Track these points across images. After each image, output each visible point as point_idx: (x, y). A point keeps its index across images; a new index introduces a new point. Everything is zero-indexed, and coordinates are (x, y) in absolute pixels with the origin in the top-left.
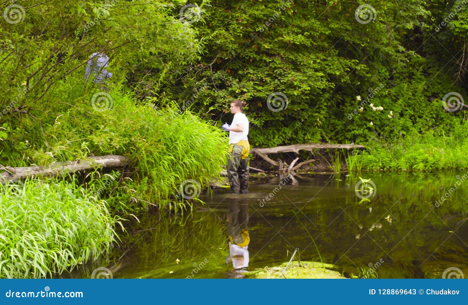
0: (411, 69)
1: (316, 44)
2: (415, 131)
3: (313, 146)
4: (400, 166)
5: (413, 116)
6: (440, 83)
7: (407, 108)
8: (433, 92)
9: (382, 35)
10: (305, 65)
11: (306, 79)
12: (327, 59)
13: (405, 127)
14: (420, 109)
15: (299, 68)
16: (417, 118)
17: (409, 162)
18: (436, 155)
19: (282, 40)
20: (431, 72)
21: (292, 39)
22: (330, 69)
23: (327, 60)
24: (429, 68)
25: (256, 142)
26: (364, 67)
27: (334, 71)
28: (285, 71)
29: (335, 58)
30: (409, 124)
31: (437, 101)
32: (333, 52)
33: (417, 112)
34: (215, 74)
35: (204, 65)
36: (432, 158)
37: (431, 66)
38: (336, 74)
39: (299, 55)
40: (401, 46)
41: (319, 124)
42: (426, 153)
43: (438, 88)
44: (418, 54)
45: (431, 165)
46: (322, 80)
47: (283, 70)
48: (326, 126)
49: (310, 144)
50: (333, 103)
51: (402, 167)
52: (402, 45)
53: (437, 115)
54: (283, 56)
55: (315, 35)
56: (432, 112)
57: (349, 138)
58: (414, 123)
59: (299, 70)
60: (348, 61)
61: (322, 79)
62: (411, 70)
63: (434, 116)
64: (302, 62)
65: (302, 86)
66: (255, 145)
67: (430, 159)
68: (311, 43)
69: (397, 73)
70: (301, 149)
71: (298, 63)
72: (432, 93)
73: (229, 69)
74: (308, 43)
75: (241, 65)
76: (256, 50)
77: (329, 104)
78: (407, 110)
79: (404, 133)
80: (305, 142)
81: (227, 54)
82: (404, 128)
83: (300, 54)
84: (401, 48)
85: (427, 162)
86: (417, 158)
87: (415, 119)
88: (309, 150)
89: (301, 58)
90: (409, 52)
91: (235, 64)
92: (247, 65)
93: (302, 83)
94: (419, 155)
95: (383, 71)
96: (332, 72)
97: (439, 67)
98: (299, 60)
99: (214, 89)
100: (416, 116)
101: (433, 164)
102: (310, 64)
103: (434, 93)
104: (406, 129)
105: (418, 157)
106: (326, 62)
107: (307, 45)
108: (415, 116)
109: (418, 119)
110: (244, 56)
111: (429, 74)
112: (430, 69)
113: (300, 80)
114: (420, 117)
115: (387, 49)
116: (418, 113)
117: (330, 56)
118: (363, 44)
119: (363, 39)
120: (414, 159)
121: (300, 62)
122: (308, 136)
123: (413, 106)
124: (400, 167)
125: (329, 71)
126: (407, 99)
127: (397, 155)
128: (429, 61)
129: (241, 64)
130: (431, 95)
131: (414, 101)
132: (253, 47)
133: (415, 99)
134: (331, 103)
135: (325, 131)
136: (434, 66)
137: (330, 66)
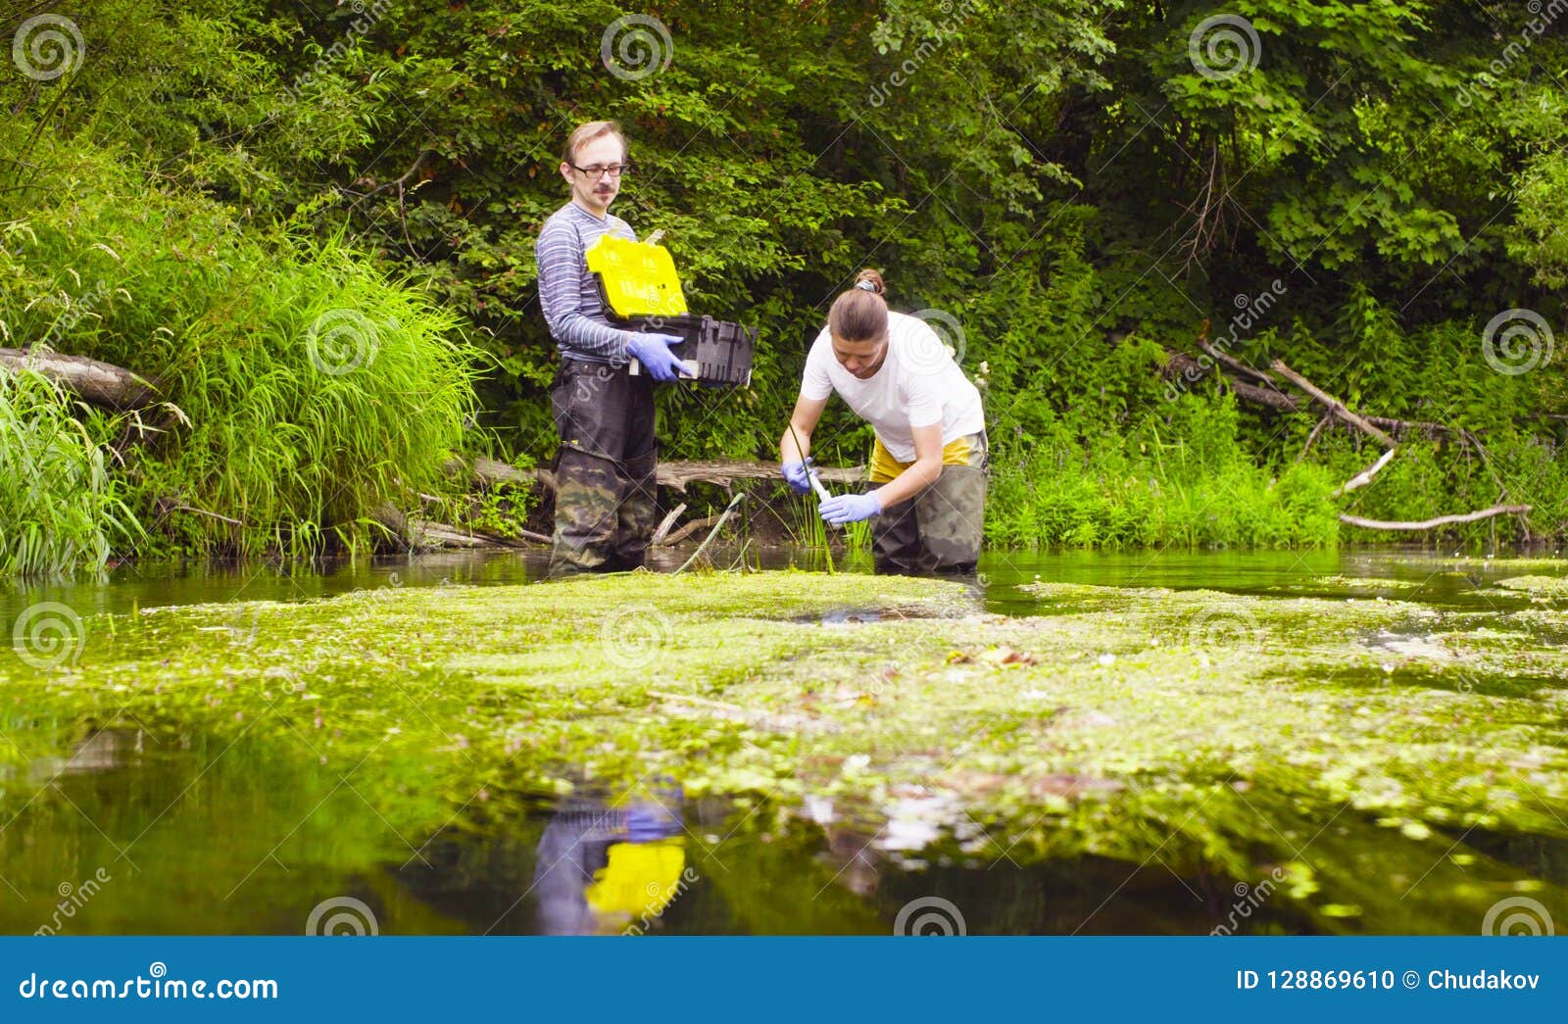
0: (1049, 239)
1: (743, 129)
2: (1065, 434)
3: (733, 469)
4: (1020, 533)
5: (1057, 387)
6: (1143, 289)
7: (1037, 361)
8: (1121, 314)
9: (959, 107)
10: (709, 192)
11: (712, 235)
12: (779, 180)
13: (1033, 422)
14: (1079, 364)
15: (691, 200)
16: (1070, 394)
17: (1048, 523)
18: (1135, 501)
19: (636, 106)
20: (1114, 252)
21: (668, 104)
22: (790, 211)
23: (777, 185)
24: (1108, 241)
25: (546, 450)
26: (901, 205)
27: (801, 219)
28: (644, 210)
29: (807, 181)
30: (1044, 411)
31: (1135, 343)
32: (799, 158)
33: (1069, 374)
34: (415, 211)
35: (378, 182)
36: (1123, 510)
37: (1116, 234)
38: (808, 229)
39: (689, 161)
40: (1019, 148)
41: (750, 403)
42: (1101, 494)
43: (1136, 302)
44: (1074, 176)
45: (1121, 532)
46: (763, 246)
47: (636, 204)
48: (773, 412)
49: (724, 462)
50: (797, 333)
51: (1026, 538)
52: (1023, 144)
53: (1134, 387)
54: (638, 160)
55: (743, 97)
56: (1116, 376)
57: (851, 449)
58: (1061, 407)
59: (686, 209)
60: (847, 187)
61: (765, 242)
62: (1050, 244)
63: (1124, 387)
64: (699, 181)
65: (697, 258)
66: (543, 458)
67: (1117, 511)
68: (729, 126)
69: (1004, 251)
70: (693, 477)
71: (687, 186)
72: (1117, 317)
73: (458, 200)
74: (717, 123)
75: (498, 190)
76: (548, 137)
77: (783, 337)
78: (1036, 368)
79: (1029, 438)
80: (703, 455)
81: (454, 143)
82: (1028, 423)
83: (694, 159)
84: (1021, 155)
85: (1106, 523)
86: (1073, 510)
87: (1064, 397)
88: (720, 481)
89: (696, 170)
90: (1044, 168)
91: (480, 183)
92: (520, 189)
93: (700, 249)
94: (1080, 500)
95: (960, 239)
96: (796, 221)
97: (1141, 236)
98: (688, 177)
99: (409, 258)
100: (1066, 388)
101: (1127, 529)
102: (723, 188)
103: (1125, 318)
104: (1035, 426)
105: (1078, 505)
106: (774, 191)
107: (713, 130)
108: (1062, 389)
109: (1072, 399)
110: (509, 156)
111: (1109, 260)
112: (1111, 245)
113: (692, 238)
114: (1080, 391)
115: (973, 154)
116: (1073, 378)
117: (789, 172)
118: (899, 133)
119: (900, 120)
120: (1065, 512)
121: (693, 182)
122: (717, 439)
123: (1057, 353)
124: (1017, 538)
125: (787, 219)
126: (1035, 329)
127: (1009, 499)
128: (1109, 218)
129: (500, 185)
130: (1114, 326)
131: (1059, 338)
132: (540, 129)
133: (1061, 333)
134: (791, 333)
135: (770, 430)
136: (1123, 235)
137: (789, 202)
